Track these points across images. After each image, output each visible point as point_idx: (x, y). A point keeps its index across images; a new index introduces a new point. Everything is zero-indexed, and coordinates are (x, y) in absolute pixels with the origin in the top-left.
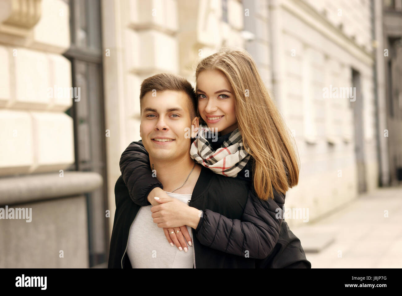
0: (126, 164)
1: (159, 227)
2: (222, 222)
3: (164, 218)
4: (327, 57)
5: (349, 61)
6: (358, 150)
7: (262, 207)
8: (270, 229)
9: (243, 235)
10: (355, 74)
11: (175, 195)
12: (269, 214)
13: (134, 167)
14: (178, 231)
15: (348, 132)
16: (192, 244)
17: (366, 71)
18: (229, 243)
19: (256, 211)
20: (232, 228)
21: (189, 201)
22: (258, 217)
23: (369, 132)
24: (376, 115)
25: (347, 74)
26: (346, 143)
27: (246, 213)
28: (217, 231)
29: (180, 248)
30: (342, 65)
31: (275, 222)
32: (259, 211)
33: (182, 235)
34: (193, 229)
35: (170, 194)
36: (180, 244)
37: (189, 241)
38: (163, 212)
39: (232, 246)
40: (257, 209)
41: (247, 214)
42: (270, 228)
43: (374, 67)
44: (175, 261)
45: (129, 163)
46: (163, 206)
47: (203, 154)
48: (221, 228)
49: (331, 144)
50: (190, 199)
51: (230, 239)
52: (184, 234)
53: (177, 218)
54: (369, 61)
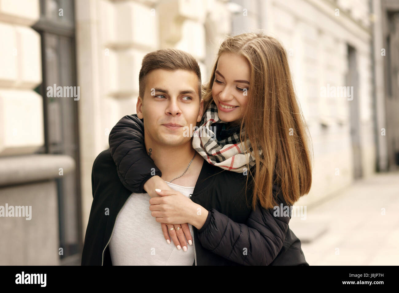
0: (121, 141)
1: (157, 221)
2: (229, 228)
3: (165, 213)
4: (320, 32)
5: (344, 35)
6: (354, 132)
7: (270, 214)
8: (276, 240)
9: (249, 244)
10: (351, 50)
11: (175, 186)
12: (276, 222)
13: (131, 148)
14: (178, 228)
15: (343, 113)
16: (192, 243)
17: (362, 47)
18: (233, 251)
19: (264, 219)
20: (239, 236)
21: (191, 196)
22: (265, 225)
23: (365, 113)
24: (374, 94)
25: (342, 50)
26: (340, 124)
27: (252, 219)
28: (223, 237)
29: (179, 247)
30: (337, 41)
31: (282, 231)
32: (266, 219)
33: (183, 233)
34: (194, 228)
35: (169, 184)
36: (180, 242)
37: (189, 239)
38: (165, 207)
39: (235, 254)
40: (265, 216)
41: (254, 220)
42: (276, 238)
43: (372, 43)
44: (169, 258)
45: (124, 141)
46: (165, 199)
47: (208, 148)
48: (227, 234)
49: (324, 126)
50: (192, 193)
51: (235, 247)
52: (184, 232)
53: (180, 215)
54: (366, 36)
